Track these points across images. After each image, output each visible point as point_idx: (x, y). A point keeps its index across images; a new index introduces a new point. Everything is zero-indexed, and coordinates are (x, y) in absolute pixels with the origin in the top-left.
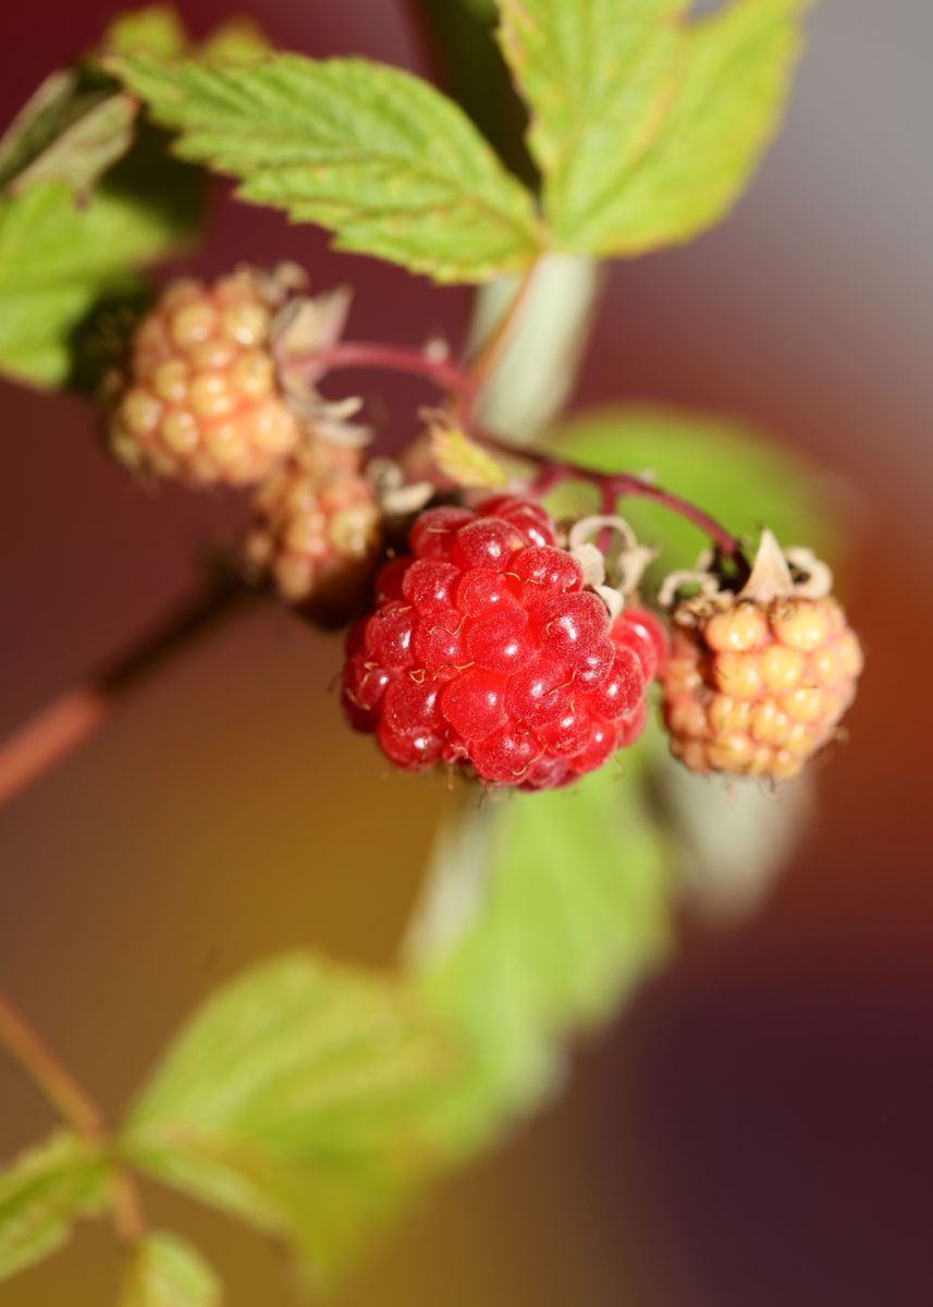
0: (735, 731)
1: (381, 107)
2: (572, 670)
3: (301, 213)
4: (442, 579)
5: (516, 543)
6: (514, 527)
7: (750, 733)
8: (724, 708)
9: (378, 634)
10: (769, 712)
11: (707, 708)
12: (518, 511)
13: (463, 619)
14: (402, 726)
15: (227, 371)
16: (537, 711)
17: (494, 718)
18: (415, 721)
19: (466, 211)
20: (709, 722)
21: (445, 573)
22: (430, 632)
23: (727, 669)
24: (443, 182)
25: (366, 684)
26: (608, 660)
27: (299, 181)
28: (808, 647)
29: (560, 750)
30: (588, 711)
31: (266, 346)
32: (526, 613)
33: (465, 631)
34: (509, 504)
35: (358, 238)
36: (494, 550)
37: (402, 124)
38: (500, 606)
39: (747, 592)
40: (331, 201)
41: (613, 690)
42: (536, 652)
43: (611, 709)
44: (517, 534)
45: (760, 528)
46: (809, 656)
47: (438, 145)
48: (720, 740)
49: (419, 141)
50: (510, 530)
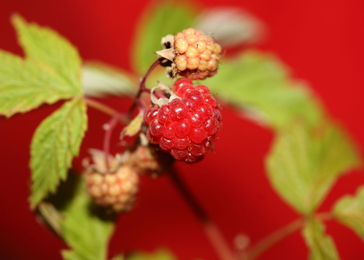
0: (207, 65)
1: (42, 141)
2: (190, 110)
3: (69, 164)
4: (165, 141)
5: (156, 121)
6: (152, 121)
7: (208, 61)
8: (201, 68)
9: (178, 157)
10: (202, 56)
11: (201, 71)
12: (148, 118)
13: (175, 137)
14: (202, 152)
15: (109, 186)
16: (200, 120)
17: (201, 130)
18: (201, 149)
19: (69, 121)
20: (204, 71)
21: (163, 140)
22: (179, 146)
23: (191, 67)
24: (62, 126)
25: (191, 160)
26: (188, 100)
27: (61, 165)
28: (187, 45)
29: (210, 113)
30: (200, 106)
31: (103, 175)
32: (175, 122)
33: (179, 138)
34: (146, 120)
35: (76, 150)
36: (158, 127)
37: (47, 136)
38: (172, 128)
39: (172, 60)
40: (66, 157)
41: (195, 98)
42: (185, 119)
43: (200, 99)
44: (154, 120)
45: (155, 53)
46: (189, 45)
47: (53, 127)
48: (209, 69)
49: (51, 131)
50: (153, 122)
